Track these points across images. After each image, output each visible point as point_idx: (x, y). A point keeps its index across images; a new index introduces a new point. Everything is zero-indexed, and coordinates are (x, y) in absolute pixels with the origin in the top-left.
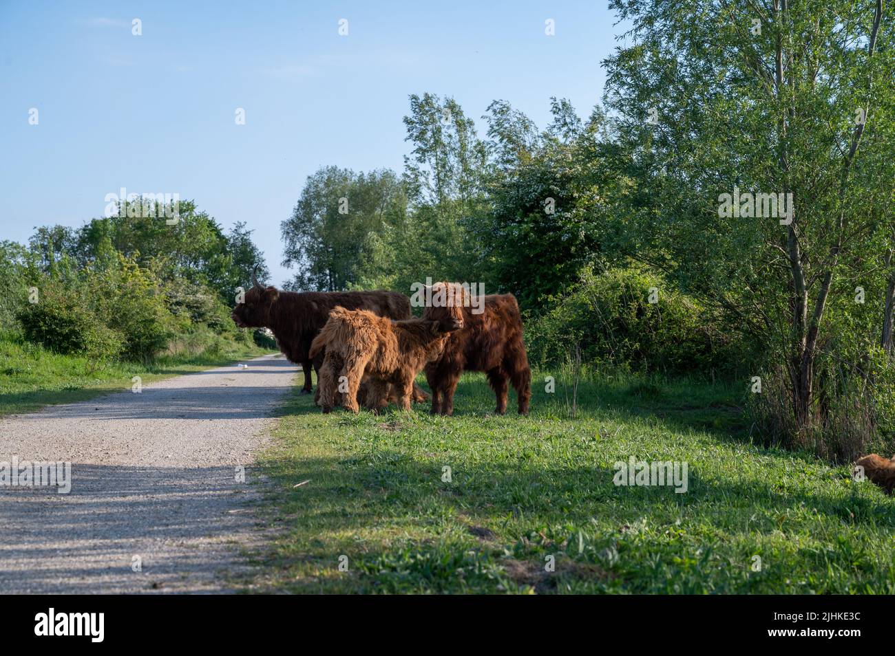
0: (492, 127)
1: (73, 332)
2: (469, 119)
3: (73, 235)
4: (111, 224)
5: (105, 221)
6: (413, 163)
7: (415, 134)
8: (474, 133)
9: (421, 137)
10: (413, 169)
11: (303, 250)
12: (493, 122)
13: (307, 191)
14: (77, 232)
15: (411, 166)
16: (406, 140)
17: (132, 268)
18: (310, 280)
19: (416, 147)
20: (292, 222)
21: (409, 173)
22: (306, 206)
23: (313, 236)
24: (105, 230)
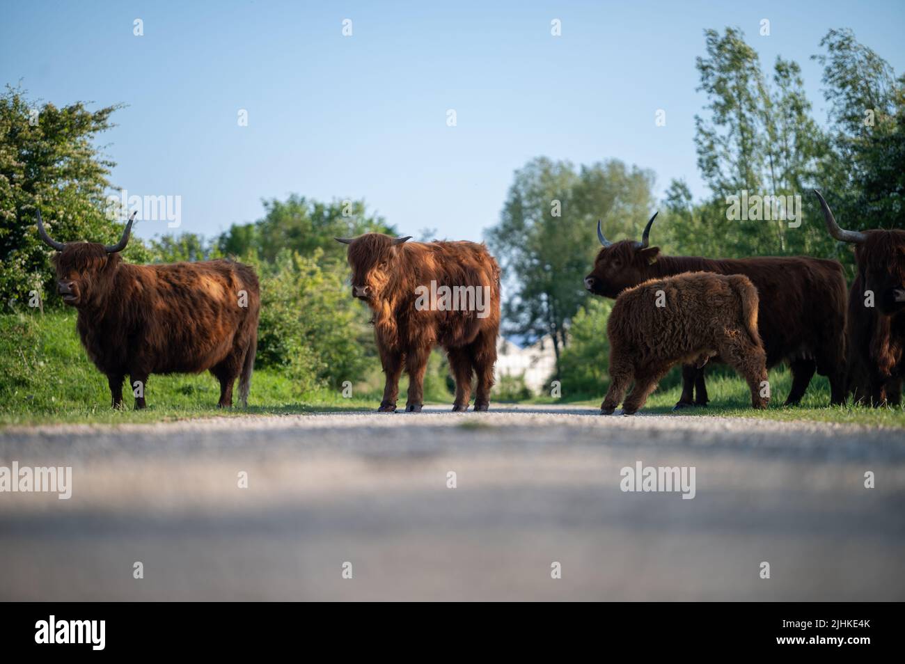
0: (829, 70)
1: (271, 338)
2: (793, 63)
3: (206, 245)
4: (257, 231)
5: (248, 227)
6: (708, 125)
7: (711, 84)
8: (799, 82)
9: (719, 88)
10: (708, 135)
11: (511, 268)
12: (829, 63)
13: (514, 190)
14: (211, 242)
15: (706, 130)
16: (697, 90)
17: (312, 273)
18: (521, 308)
19: (711, 103)
20: (496, 231)
21: (701, 137)
22: (515, 209)
23: (524, 250)
24: (248, 237)
